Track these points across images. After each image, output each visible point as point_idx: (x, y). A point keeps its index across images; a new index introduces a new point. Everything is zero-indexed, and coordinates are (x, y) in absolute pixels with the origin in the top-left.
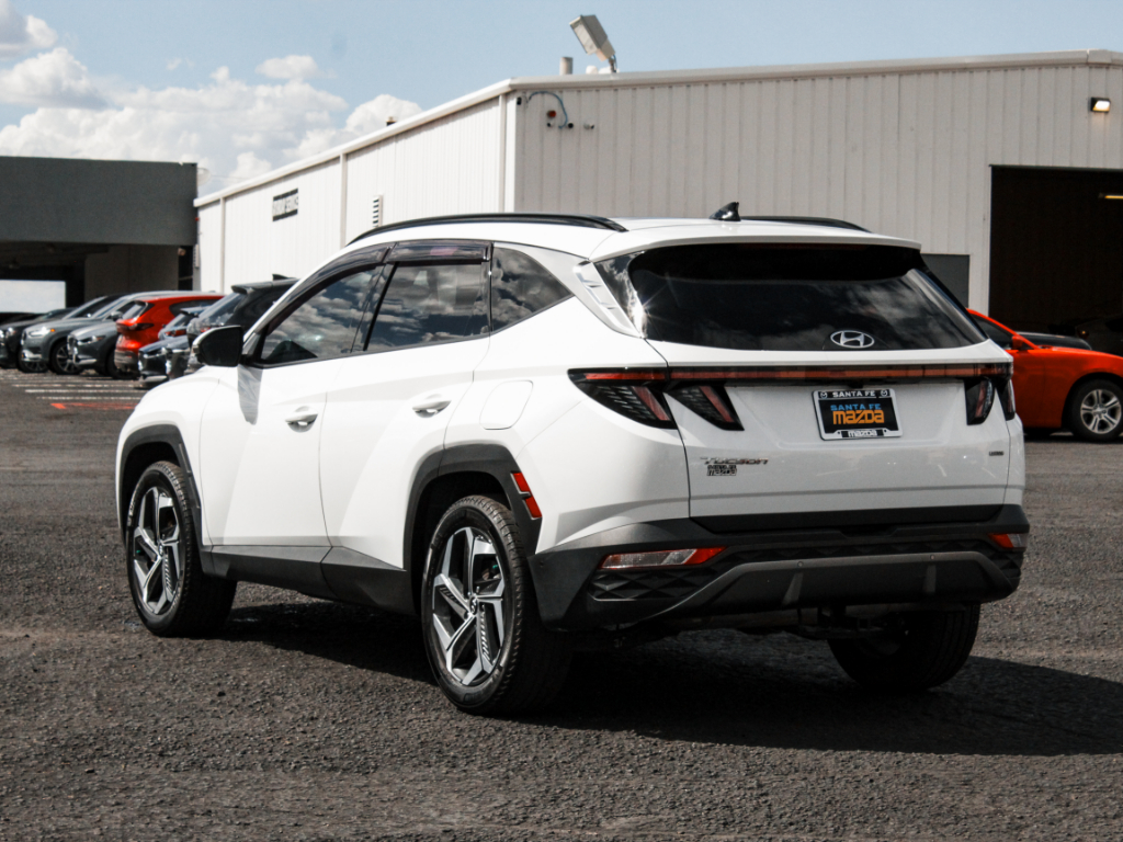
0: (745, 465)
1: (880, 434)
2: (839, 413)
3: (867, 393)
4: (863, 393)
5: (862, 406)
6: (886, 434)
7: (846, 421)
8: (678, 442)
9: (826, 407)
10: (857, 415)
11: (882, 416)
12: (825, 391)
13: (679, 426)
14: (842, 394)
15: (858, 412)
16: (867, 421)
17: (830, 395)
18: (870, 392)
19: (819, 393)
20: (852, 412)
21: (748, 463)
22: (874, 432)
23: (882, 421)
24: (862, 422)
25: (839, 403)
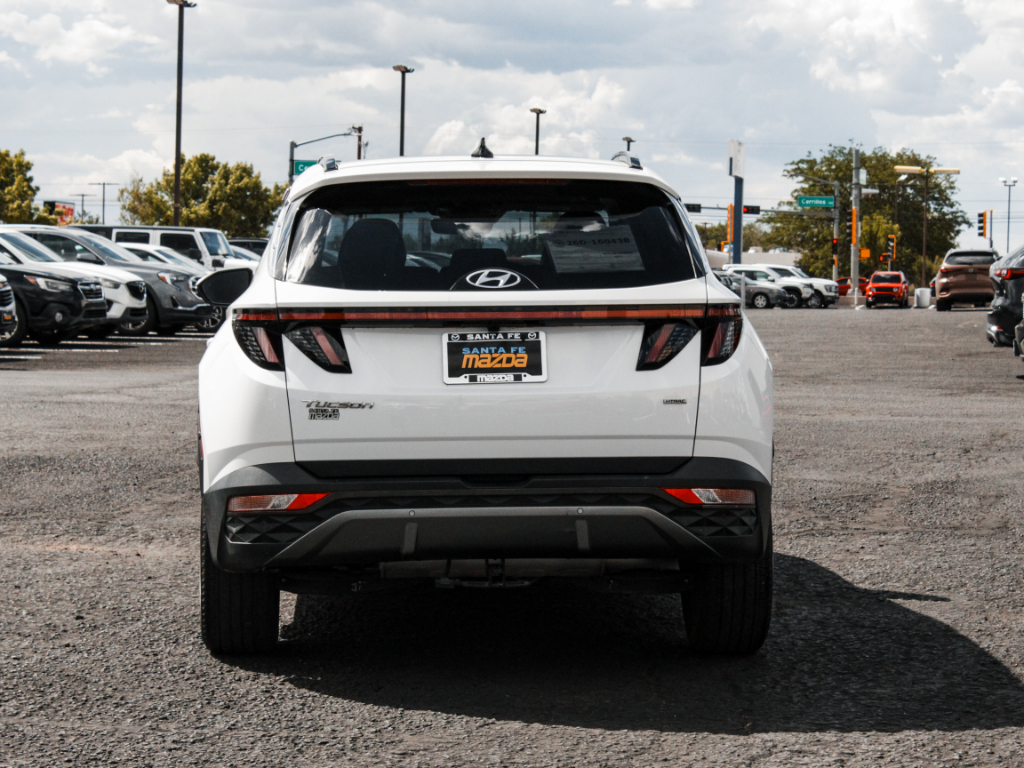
0: (348, 409)
1: (518, 378)
2: (471, 357)
3: (509, 336)
4: (505, 335)
5: (502, 349)
6: (524, 379)
7: (478, 364)
8: (281, 384)
9: (455, 351)
10: (493, 359)
11: (525, 361)
12: (456, 333)
13: (287, 368)
14: (478, 336)
15: (494, 355)
16: (504, 365)
17: (463, 337)
18: (515, 334)
19: (450, 336)
20: (489, 356)
21: (351, 406)
22: (510, 377)
23: (524, 365)
24: (499, 366)
25: (472, 346)
